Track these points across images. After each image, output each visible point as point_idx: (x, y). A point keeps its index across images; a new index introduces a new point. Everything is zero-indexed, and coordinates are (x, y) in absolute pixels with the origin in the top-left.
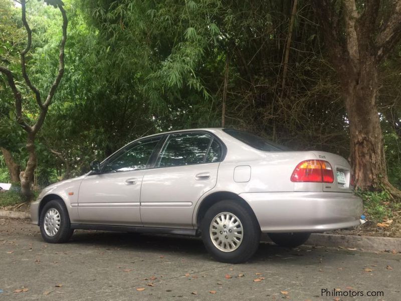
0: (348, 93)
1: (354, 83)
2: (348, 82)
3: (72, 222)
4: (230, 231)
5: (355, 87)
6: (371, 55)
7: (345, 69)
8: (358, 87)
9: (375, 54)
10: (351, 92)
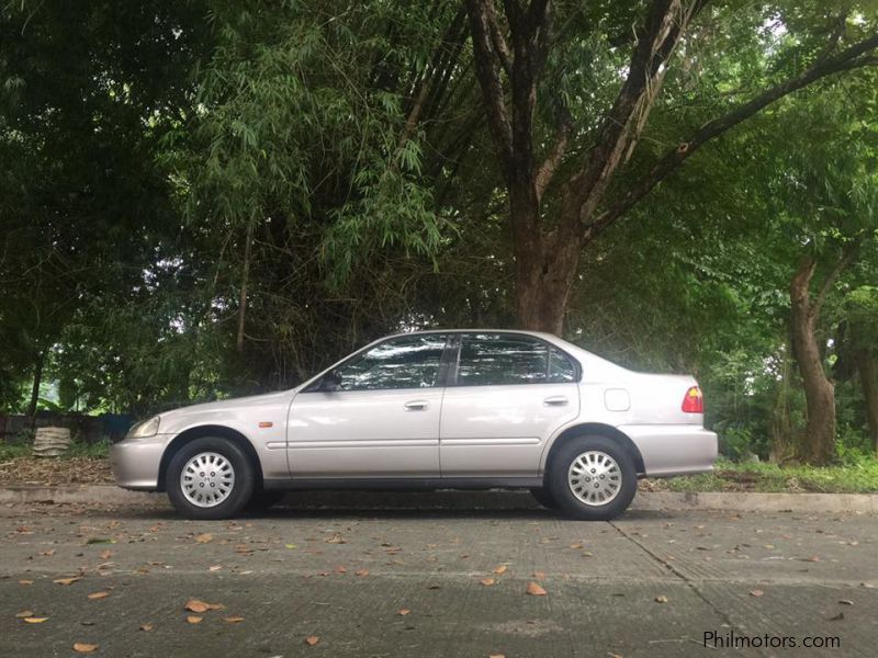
0: (529, 285)
1: (540, 270)
2: (532, 267)
3: (265, 477)
4: (603, 477)
5: (541, 278)
6: (577, 236)
7: (532, 247)
8: (546, 278)
9: (581, 236)
10: (534, 282)
